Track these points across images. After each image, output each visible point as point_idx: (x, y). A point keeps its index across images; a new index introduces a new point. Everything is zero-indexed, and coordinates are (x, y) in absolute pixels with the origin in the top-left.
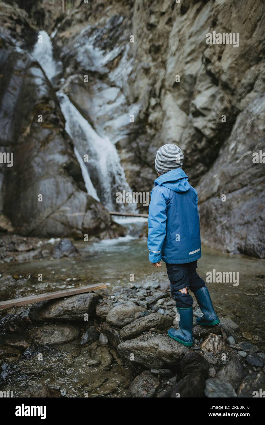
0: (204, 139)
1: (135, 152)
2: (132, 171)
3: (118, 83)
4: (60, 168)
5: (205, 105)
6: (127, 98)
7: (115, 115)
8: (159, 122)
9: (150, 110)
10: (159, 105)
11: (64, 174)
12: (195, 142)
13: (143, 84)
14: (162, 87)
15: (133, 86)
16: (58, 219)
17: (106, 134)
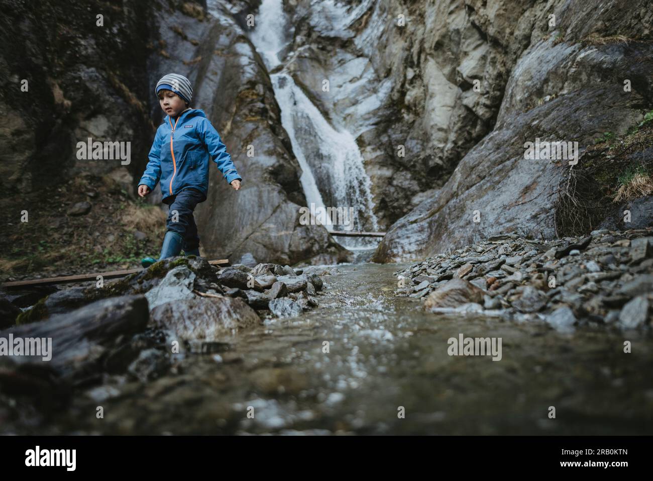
0: (479, 122)
1: (385, 150)
2: (380, 178)
3: (366, 51)
4: (264, 173)
5: (474, 72)
6: (376, 71)
7: (360, 98)
8: (419, 103)
9: (407, 86)
10: (418, 77)
11: (270, 180)
12: (468, 128)
13: (397, 48)
14: (421, 50)
15: (384, 52)
16: (260, 241)
17: (345, 126)
